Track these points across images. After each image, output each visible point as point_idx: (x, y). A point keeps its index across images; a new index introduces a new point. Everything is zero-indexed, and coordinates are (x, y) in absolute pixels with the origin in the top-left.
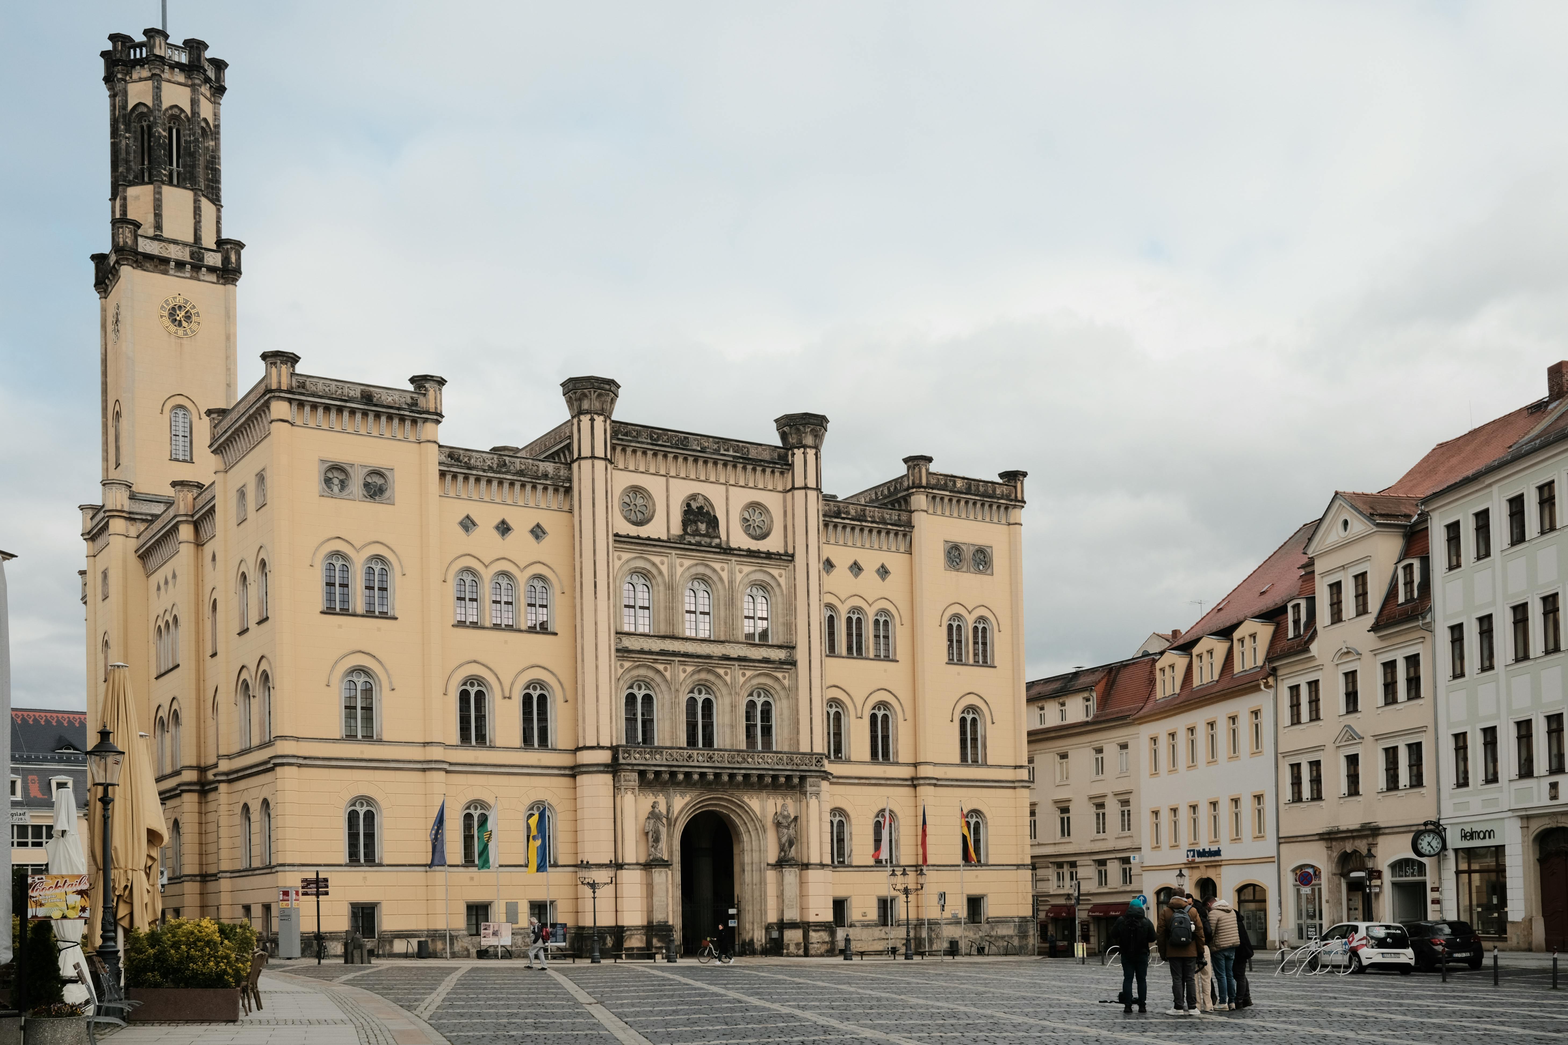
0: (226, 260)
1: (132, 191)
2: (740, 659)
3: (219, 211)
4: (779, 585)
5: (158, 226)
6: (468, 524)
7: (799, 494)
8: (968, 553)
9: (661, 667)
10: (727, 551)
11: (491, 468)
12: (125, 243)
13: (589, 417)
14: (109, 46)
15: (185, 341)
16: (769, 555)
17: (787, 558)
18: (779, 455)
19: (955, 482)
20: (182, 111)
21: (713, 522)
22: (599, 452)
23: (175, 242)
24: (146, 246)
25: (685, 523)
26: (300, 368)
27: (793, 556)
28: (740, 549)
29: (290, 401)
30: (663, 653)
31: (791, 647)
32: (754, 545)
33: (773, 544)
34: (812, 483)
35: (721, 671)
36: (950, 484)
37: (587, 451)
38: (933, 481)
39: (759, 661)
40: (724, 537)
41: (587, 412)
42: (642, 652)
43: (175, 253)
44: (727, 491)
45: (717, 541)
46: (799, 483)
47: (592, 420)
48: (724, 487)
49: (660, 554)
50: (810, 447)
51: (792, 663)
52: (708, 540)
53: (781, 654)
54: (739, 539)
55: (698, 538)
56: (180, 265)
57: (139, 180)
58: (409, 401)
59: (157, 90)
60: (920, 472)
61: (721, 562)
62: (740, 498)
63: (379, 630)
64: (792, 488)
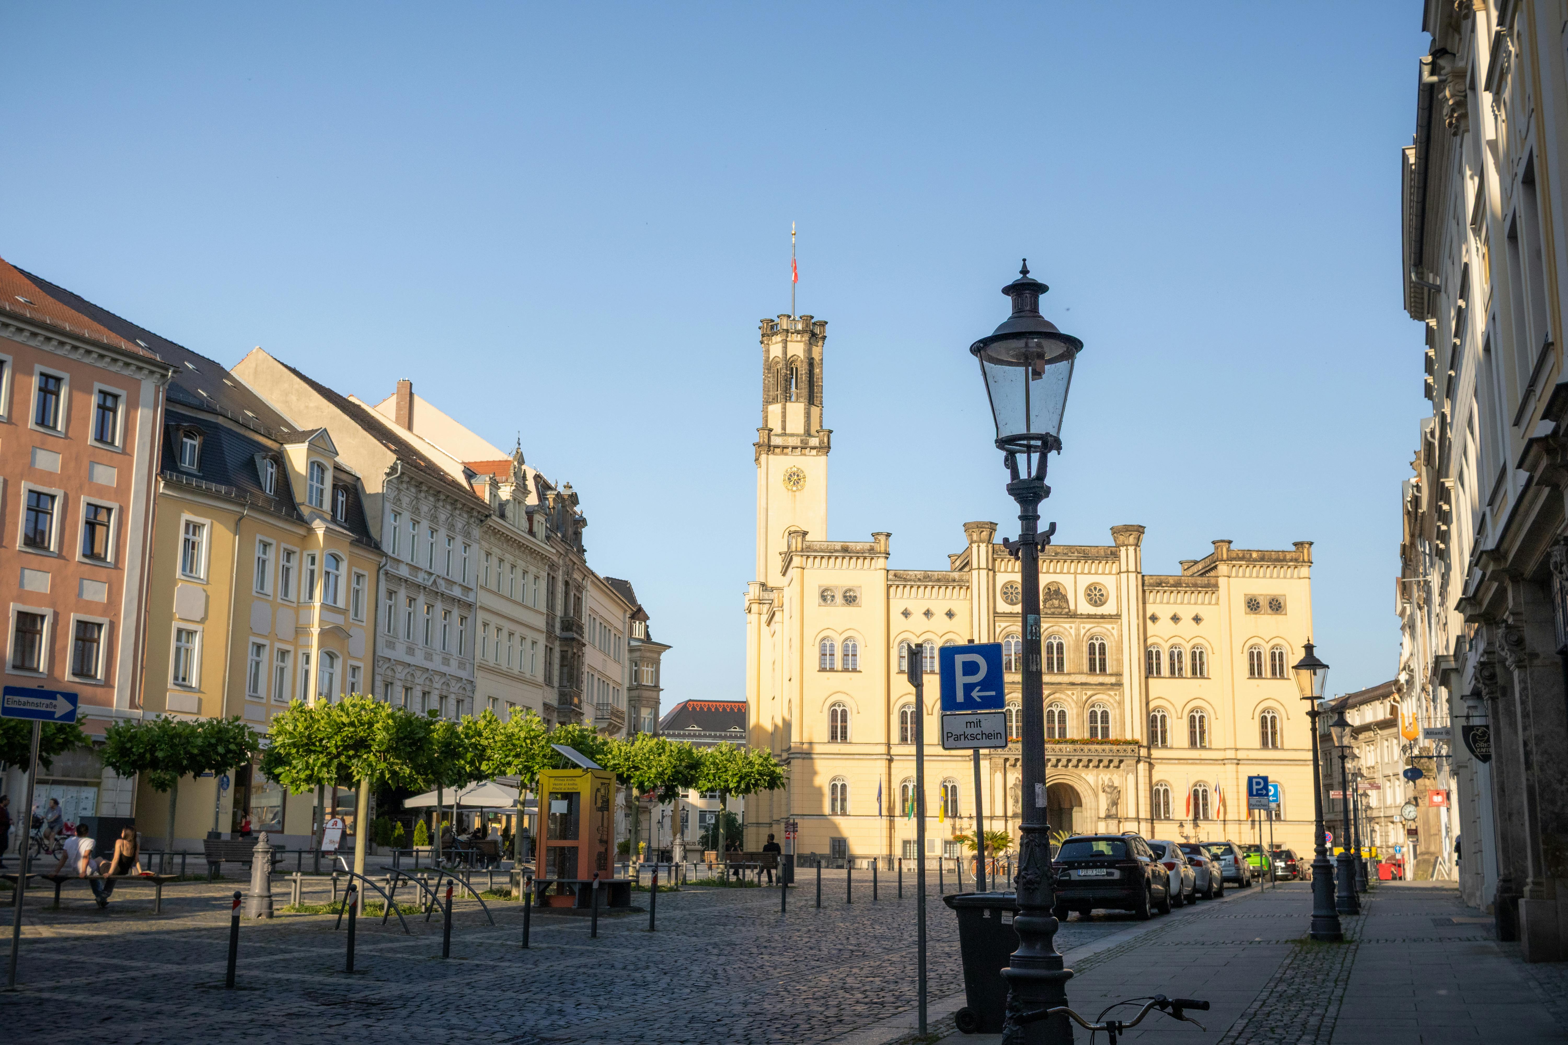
0: (823, 441)
1: (771, 408)
2: (1082, 684)
3: (821, 410)
4: (1112, 635)
5: (783, 428)
6: (907, 614)
7: (1124, 576)
8: (1264, 603)
10: (1073, 615)
11: (919, 580)
12: (765, 440)
13: (976, 544)
14: (761, 325)
15: (796, 495)
16: (1103, 617)
17: (1118, 616)
18: (1111, 552)
19: (1251, 555)
20: (800, 357)
21: (1064, 598)
22: (983, 564)
23: (793, 435)
24: (777, 441)
25: (1044, 601)
26: (808, 538)
27: (1120, 616)
28: (1081, 614)
29: (802, 556)
31: (1119, 675)
32: (1093, 610)
33: (1109, 608)
34: (1132, 567)
35: (1070, 693)
36: (1248, 556)
37: (975, 565)
38: (1234, 555)
39: (1096, 685)
40: (1072, 607)
41: (976, 542)
42: (1016, 682)
43: (793, 442)
44: (1075, 578)
45: (1067, 610)
46: (1124, 569)
47: (979, 546)
48: (1073, 576)
50: (1132, 546)
51: (1119, 685)
52: (1059, 610)
53: (1113, 680)
54: (1085, 607)
55: (1053, 610)
56: (796, 448)
57: (774, 402)
58: (869, 548)
60: (1222, 550)
61: (1070, 622)
62: (1085, 581)
63: (851, 679)
64: (1120, 572)
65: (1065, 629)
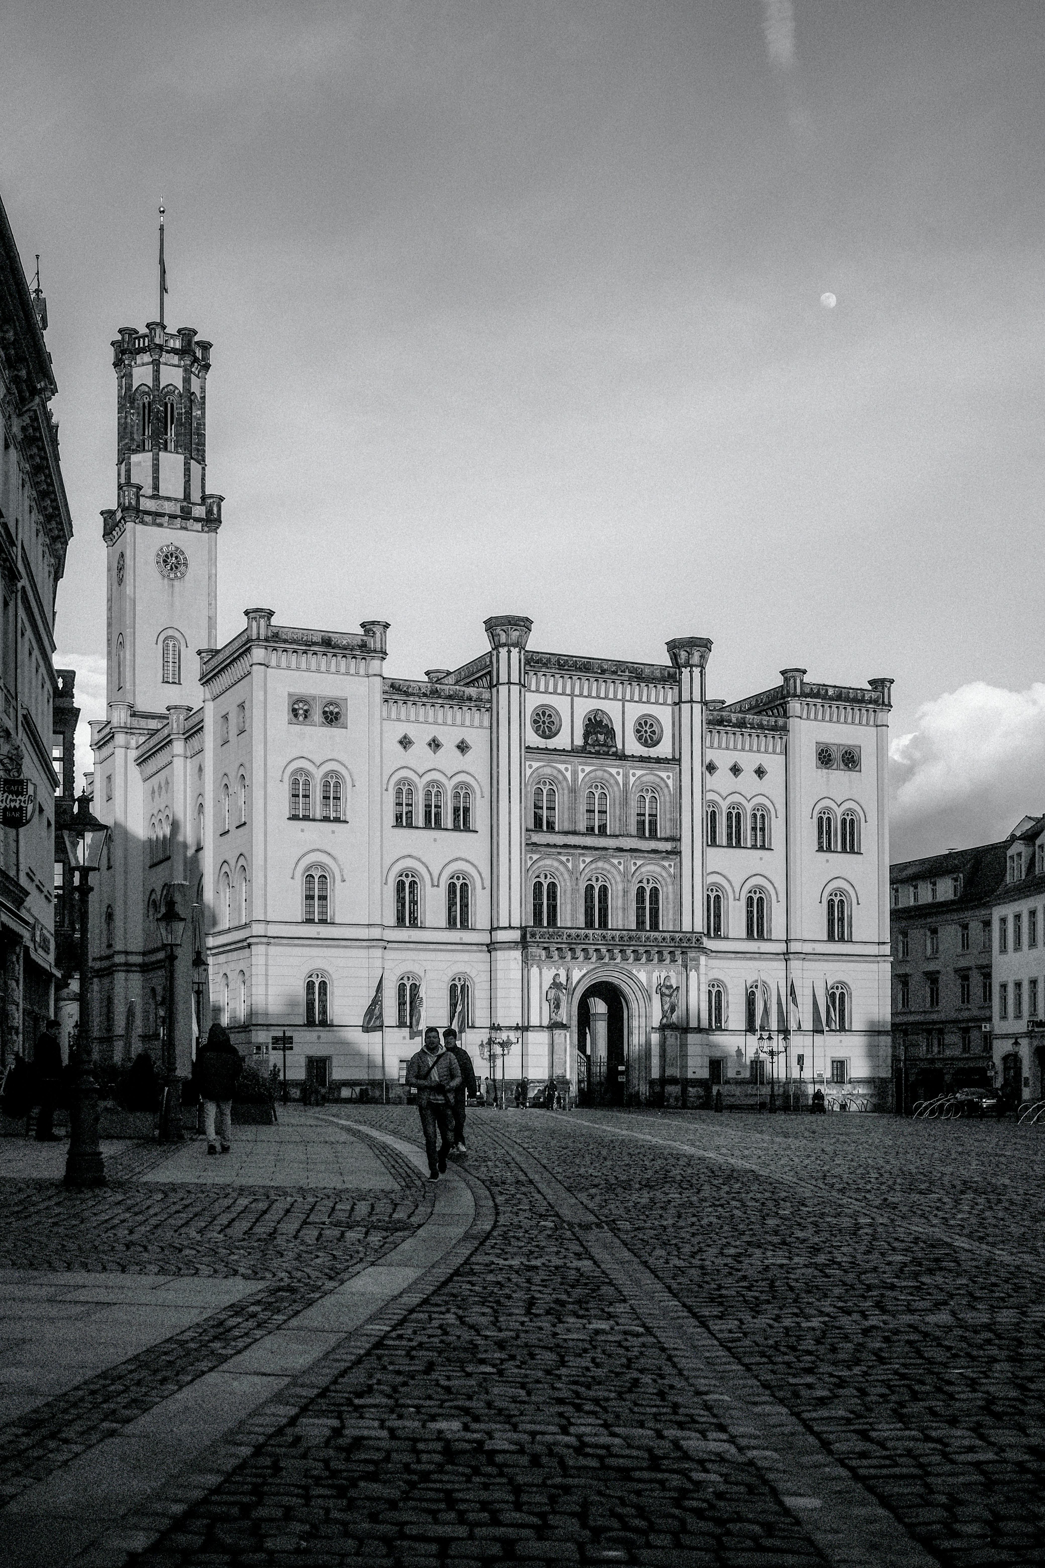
0: (209, 512)
1: (135, 458)
2: (631, 850)
3: (204, 469)
4: (667, 786)
5: (156, 487)
6: (405, 742)
7: (686, 707)
8: (837, 755)
9: (564, 859)
10: (622, 757)
11: (425, 695)
12: (130, 503)
13: (506, 649)
14: (119, 337)
15: (176, 583)
16: (658, 760)
17: (674, 761)
18: (669, 673)
19: (827, 691)
20: (176, 388)
21: (610, 733)
22: (515, 678)
23: (168, 499)
24: (147, 504)
25: (586, 736)
26: (274, 621)
27: (680, 760)
28: (633, 756)
29: (266, 648)
30: (566, 846)
31: (676, 839)
32: (646, 752)
33: (664, 749)
34: (697, 697)
35: (615, 861)
36: (823, 692)
37: (503, 678)
38: (807, 690)
39: (648, 852)
40: (620, 746)
41: (504, 645)
42: (548, 845)
43: (169, 508)
44: (623, 706)
45: (614, 749)
46: (686, 696)
47: (509, 652)
48: (621, 702)
49: (564, 762)
50: (696, 666)
51: (677, 853)
52: (605, 749)
53: (668, 846)
54: (633, 747)
55: (597, 748)
56: (173, 517)
57: (141, 449)
58: (360, 643)
59: (157, 372)
60: (795, 683)
61: (617, 767)
62: (635, 711)
63: (333, 832)
64: (680, 701)
65: (611, 775)
